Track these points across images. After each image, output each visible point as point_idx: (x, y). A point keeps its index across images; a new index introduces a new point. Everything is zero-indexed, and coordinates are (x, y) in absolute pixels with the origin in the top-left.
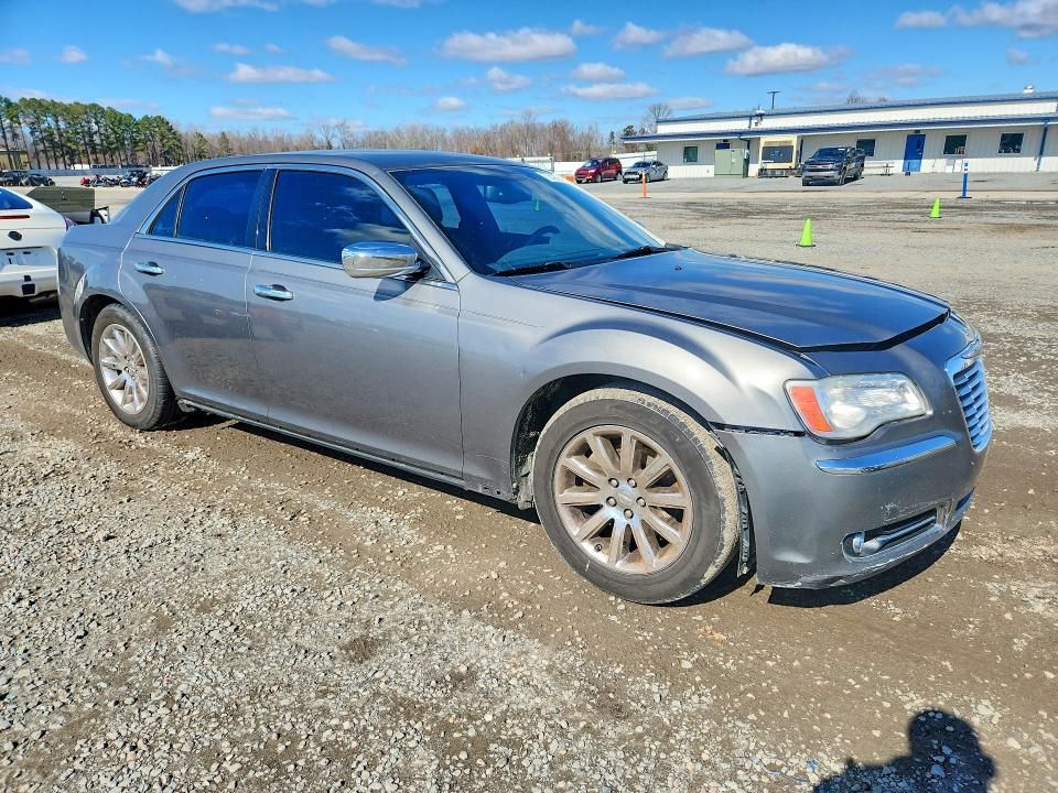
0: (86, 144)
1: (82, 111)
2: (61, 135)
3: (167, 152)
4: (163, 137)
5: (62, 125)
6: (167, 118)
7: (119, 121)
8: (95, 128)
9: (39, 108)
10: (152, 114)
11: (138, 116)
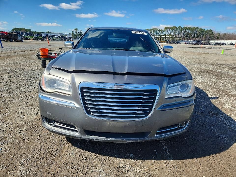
0: (193, 36)
1: (194, 29)
2: (189, 34)
3: (210, 37)
4: (210, 34)
5: (190, 32)
6: (213, 30)
7: (202, 31)
8: (196, 32)
9: (187, 28)
10: (209, 29)
11: (206, 30)
